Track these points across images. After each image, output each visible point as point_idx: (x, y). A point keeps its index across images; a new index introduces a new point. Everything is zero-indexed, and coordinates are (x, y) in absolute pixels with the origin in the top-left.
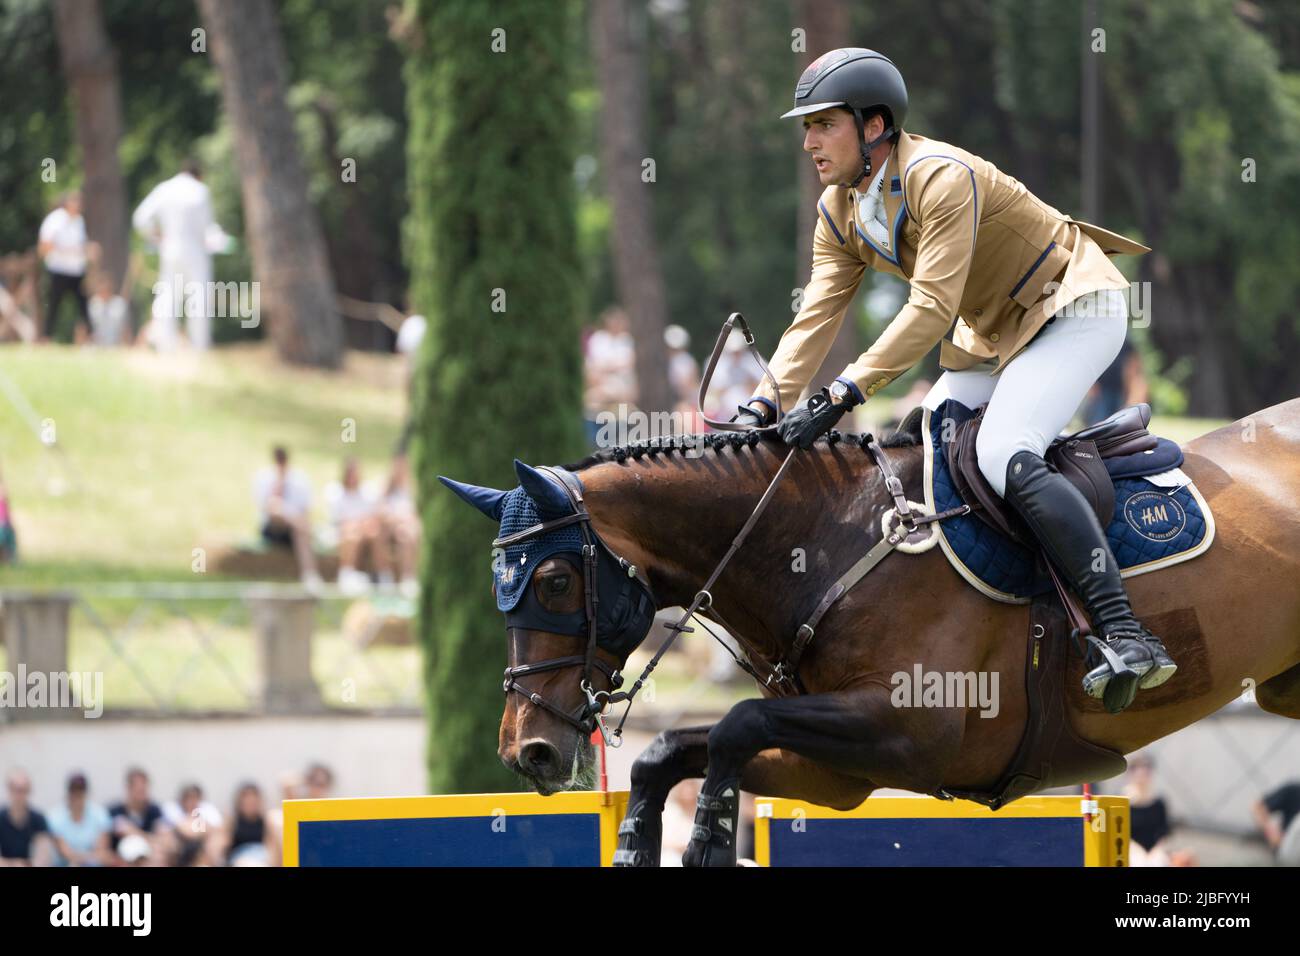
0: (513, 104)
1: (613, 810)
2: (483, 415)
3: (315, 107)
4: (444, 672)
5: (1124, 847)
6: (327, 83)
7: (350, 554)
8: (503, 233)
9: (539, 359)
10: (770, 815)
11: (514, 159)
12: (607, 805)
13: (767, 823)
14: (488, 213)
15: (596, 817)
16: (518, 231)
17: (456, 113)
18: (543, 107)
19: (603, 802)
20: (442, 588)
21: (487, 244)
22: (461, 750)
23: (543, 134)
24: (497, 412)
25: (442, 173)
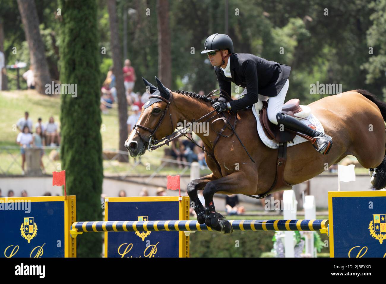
0: (83, 34)
1: (67, 201)
2: (76, 107)
3: (50, 35)
4: (66, 167)
5: (188, 208)
6: (53, 29)
7: (53, 139)
8: (81, 64)
9: (89, 94)
10: (108, 201)
11: (84, 47)
12: (66, 199)
13: (107, 203)
14: (77, 60)
15: (64, 202)
16: (85, 64)
17: (69, 36)
18: (90, 35)
19: (65, 199)
20: (66, 147)
21: (77, 67)
22: (70, 185)
23: (90, 41)
24: (79, 106)
25: (66, 50)
